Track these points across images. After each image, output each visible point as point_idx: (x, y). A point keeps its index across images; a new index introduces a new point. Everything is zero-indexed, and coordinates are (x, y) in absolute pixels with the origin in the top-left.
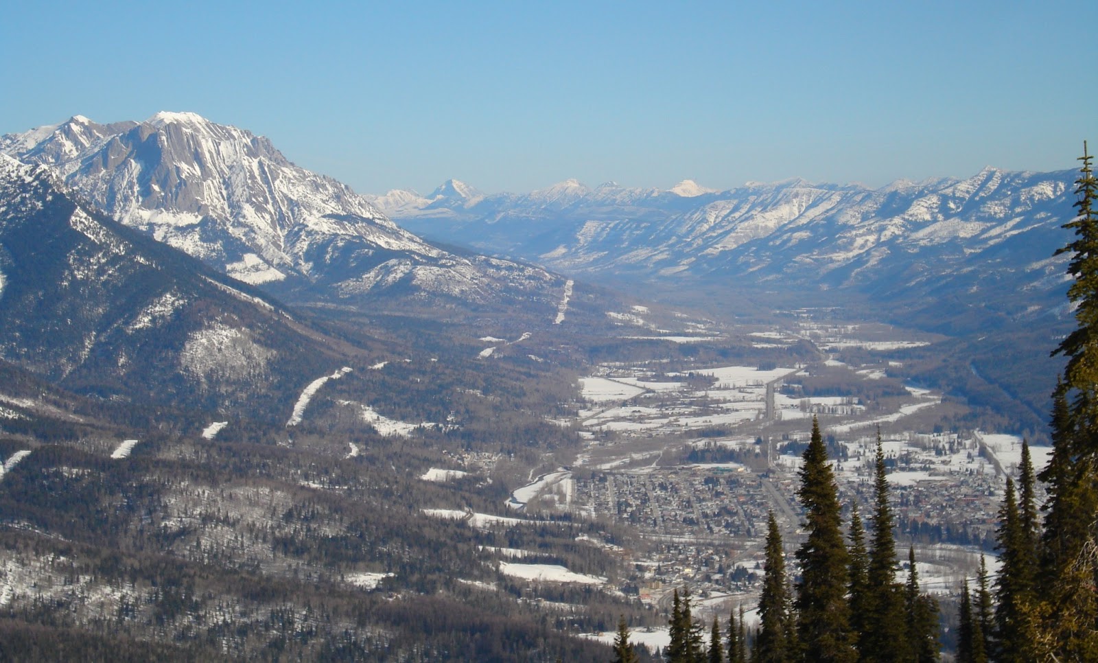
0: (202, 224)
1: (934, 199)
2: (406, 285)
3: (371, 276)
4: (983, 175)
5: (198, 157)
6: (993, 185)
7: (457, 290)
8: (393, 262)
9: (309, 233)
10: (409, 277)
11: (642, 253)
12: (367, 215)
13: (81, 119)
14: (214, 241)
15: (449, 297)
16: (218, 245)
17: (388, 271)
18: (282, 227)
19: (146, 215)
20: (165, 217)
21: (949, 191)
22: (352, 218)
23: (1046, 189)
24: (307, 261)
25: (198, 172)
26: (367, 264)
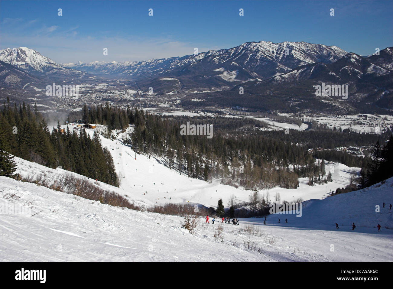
0: (26, 64)
1: (145, 62)
2: (56, 73)
3: (51, 71)
4: (152, 59)
5: (25, 54)
6: (153, 61)
7: (64, 74)
8: (55, 69)
9: (42, 65)
10: (57, 72)
11: (103, 71)
12: (53, 63)
13: (8, 48)
14: (27, 66)
15: (63, 75)
16: (28, 67)
17: (54, 71)
18: (39, 64)
19: (17, 63)
20: (19, 63)
21: (147, 61)
22: (50, 63)
23: (161, 61)
24: (42, 69)
25: (25, 56)
26: (51, 70)
